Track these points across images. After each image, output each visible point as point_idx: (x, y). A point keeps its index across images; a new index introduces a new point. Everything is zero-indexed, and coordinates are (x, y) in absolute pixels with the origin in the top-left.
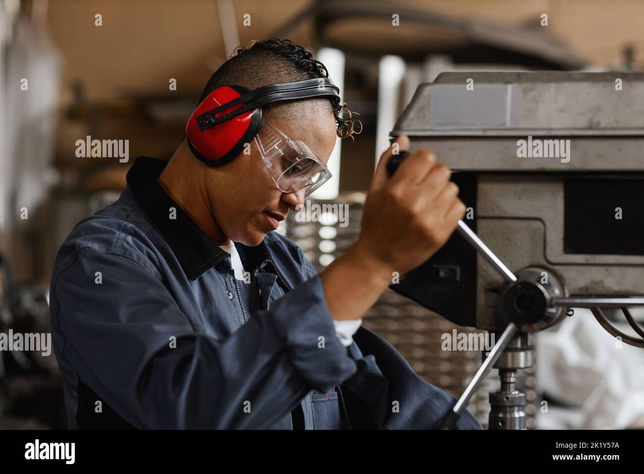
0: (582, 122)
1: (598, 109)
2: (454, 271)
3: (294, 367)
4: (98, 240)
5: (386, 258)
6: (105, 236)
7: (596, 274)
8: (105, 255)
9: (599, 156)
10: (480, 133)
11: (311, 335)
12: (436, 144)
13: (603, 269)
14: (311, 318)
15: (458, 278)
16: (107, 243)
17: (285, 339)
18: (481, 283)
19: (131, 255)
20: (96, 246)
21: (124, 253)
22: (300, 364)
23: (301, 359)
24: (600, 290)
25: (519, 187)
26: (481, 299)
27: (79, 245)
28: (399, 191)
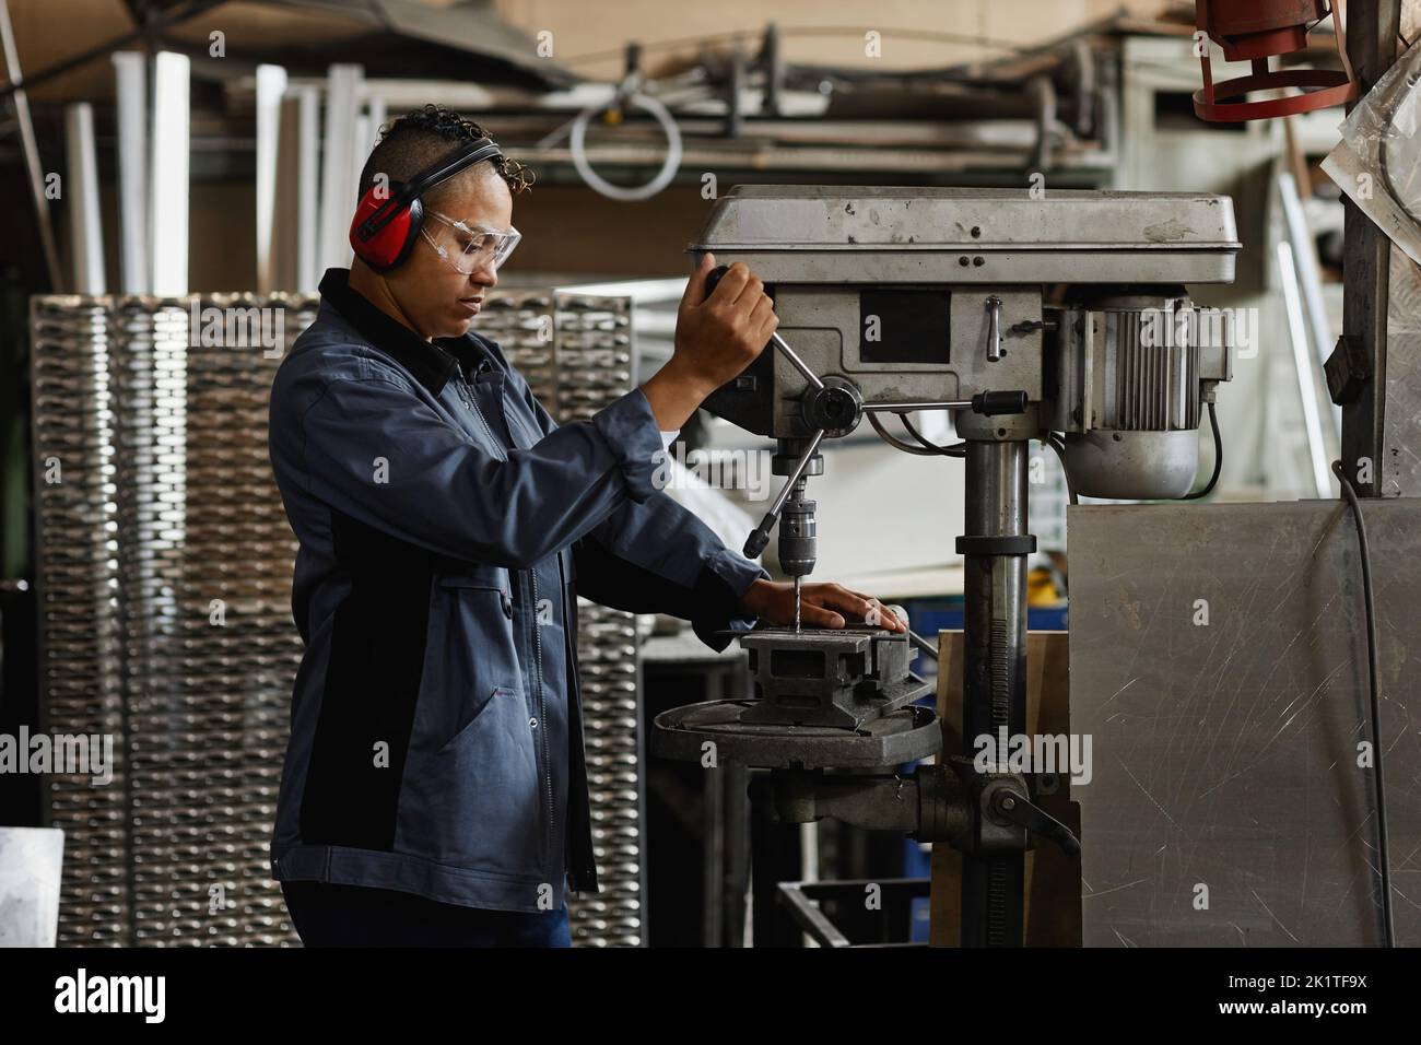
0: (885, 236)
1: (900, 224)
2: (751, 380)
3: (626, 481)
4: (343, 369)
5: (705, 373)
6: (349, 363)
7: (890, 382)
8: (354, 383)
9: (901, 269)
10: (788, 247)
11: (645, 453)
12: (748, 256)
13: (897, 376)
14: (645, 435)
15: (755, 388)
16: (354, 370)
17: (624, 456)
18: (778, 393)
19: (381, 376)
20: (343, 376)
21: (374, 376)
22: (632, 479)
23: (634, 475)
24: (893, 396)
25: (817, 298)
26: (779, 407)
27: (327, 379)
28: (719, 310)
